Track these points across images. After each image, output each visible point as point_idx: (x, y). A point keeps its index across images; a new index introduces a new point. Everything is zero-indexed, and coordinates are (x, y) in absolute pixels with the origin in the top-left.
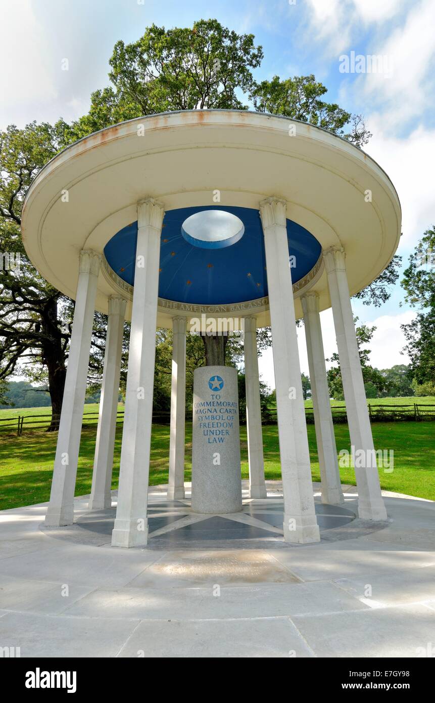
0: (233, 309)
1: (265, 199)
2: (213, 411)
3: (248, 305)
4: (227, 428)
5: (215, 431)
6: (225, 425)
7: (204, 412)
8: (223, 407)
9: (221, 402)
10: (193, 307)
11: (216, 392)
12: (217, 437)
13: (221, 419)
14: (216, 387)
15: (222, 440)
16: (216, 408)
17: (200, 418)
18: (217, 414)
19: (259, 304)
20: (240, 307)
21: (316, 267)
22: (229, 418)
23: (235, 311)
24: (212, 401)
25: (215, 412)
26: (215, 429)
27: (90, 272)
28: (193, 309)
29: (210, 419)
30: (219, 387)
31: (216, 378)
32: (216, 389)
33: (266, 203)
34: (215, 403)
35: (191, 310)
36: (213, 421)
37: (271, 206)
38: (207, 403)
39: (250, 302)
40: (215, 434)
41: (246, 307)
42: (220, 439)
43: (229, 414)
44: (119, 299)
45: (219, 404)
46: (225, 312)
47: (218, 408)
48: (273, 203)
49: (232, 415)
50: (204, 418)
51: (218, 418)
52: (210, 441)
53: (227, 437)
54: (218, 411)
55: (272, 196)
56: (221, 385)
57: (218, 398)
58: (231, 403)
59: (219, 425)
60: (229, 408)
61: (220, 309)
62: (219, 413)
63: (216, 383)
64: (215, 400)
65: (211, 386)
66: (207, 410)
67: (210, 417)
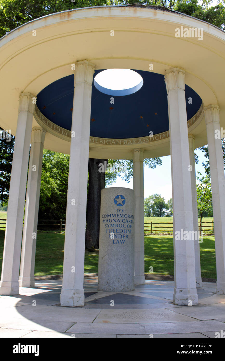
0: (126, 143)
1: (170, 69)
2: (117, 221)
3: (138, 141)
4: (127, 234)
5: (118, 235)
6: (125, 231)
7: (110, 221)
8: (124, 218)
9: (123, 215)
10: (94, 139)
11: (119, 207)
12: (119, 239)
13: (123, 226)
14: (120, 203)
15: (123, 242)
16: (119, 218)
17: (107, 225)
18: (120, 223)
19: (148, 141)
20: (132, 142)
21: (195, 117)
22: (128, 226)
23: (127, 144)
24: (116, 213)
25: (118, 222)
26: (118, 234)
27: (28, 111)
28: (95, 141)
29: (115, 226)
30: (122, 203)
31: (120, 196)
32: (120, 205)
33: (171, 72)
34: (119, 216)
35: (93, 142)
36: (117, 228)
37: (174, 74)
38: (112, 214)
39: (140, 139)
40: (118, 237)
41: (137, 142)
42: (122, 241)
43: (128, 224)
44: (40, 131)
45: (122, 216)
46: (120, 145)
47: (121, 219)
48: (176, 72)
49: (131, 224)
50: (110, 225)
51: (120, 226)
52: (114, 242)
53: (126, 240)
54: (121, 221)
55: (176, 67)
56: (124, 202)
57: (121, 211)
58: (130, 216)
59: (121, 231)
60: (128, 219)
61: (116, 142)
62: (121, 223)
63: (120, 201)
64: (119, 213)
65: (116, 202)
66: (112, 220)
67: (115, 225)
